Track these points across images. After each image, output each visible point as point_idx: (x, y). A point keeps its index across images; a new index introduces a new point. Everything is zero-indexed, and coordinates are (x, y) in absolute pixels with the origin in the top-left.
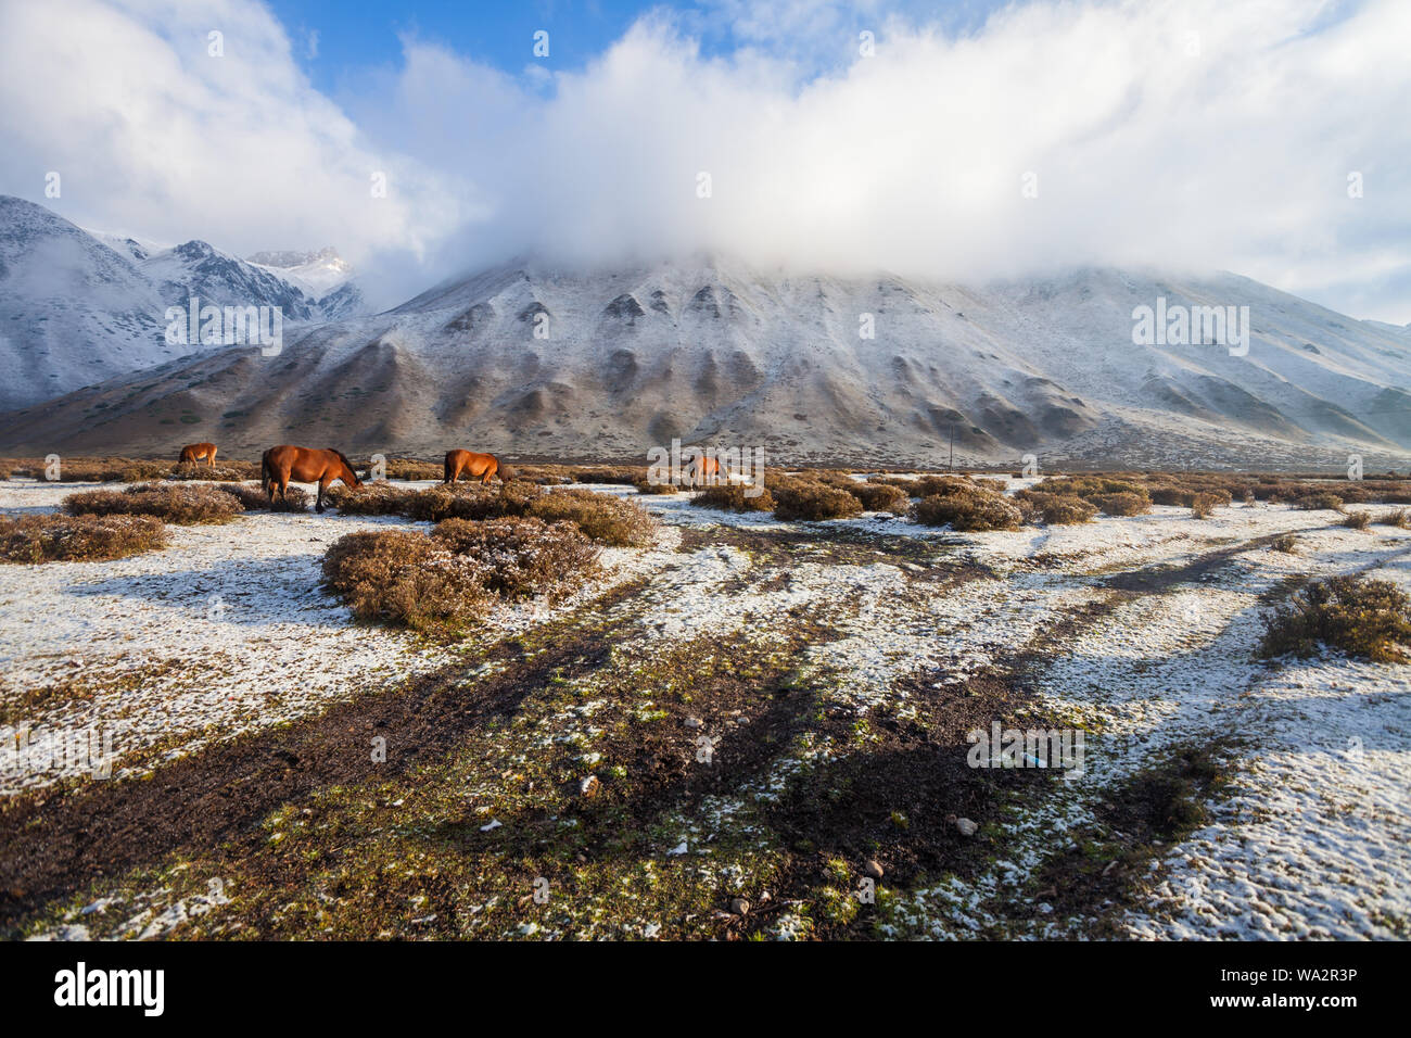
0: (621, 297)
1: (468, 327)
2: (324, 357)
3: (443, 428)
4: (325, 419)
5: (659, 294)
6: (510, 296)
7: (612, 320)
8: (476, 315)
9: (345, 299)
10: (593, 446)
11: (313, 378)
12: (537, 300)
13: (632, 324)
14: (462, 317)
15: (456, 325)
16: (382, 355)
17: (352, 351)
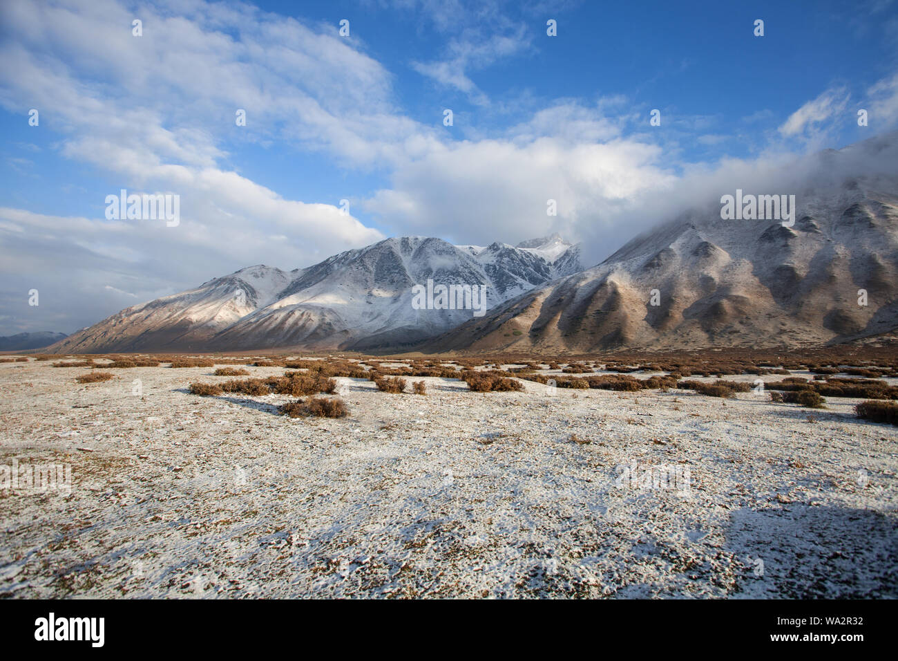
0: (772, 227)
1: (659, 265)
2: (577, 294)
3: (657, 331)
4: (584, 330)
5: (807, 218)
6: (683, 241)
7: (767, 245)
8: (663, 256)
9: (567, 260)
10: (778, 339)
11: (573, 306)
12: (705, 241)
13: (786, 246)
14: (654, 259)
15: (650, 265)
16: (609, 289)
17: (591, 288)
